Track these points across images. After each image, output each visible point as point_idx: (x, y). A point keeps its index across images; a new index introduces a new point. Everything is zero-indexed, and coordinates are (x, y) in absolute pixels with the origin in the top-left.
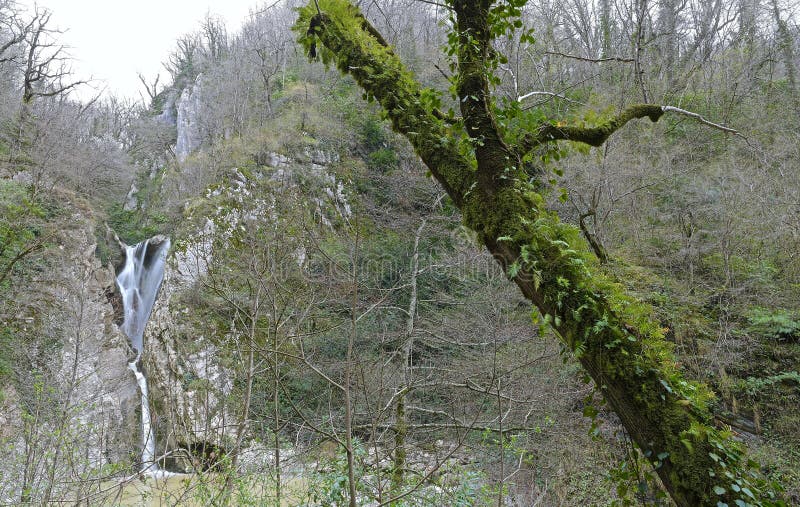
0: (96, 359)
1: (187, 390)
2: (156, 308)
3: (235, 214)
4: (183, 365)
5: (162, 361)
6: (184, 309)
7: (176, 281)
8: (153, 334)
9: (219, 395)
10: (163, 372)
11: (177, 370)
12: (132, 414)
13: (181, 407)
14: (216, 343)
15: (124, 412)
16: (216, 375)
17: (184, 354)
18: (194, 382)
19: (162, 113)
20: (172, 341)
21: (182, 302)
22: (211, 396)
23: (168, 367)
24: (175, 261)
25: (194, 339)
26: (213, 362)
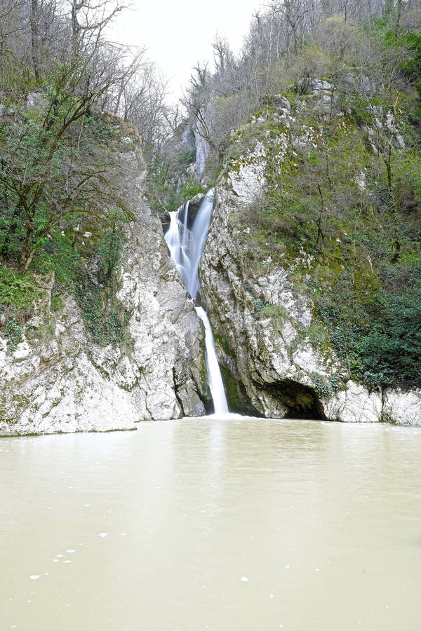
0: (155, 289)
1: (258, 319)
2: (210, 240)
3: (284, 139)
4: (250, 290)
5: (223, 290)
6: (245, 228)
7: (232, 203)
8: (210, 265)
9: (297, 326)
10: (227, 302)
11: (243, 297)
12: (197, 347)
13: (254, 338)
14: (286, 267)
15: (188, 344)
16: (291, 303)
17: (251, 277)
18: (267, 309)
19: (182, 140)
20: (234, 266)
21: (242, 222)
22: (288, 325)
23: (232, 295)
24: (229, 181)
25: (261, 259)
26: (286, 288)
